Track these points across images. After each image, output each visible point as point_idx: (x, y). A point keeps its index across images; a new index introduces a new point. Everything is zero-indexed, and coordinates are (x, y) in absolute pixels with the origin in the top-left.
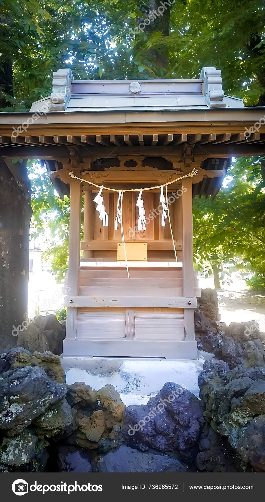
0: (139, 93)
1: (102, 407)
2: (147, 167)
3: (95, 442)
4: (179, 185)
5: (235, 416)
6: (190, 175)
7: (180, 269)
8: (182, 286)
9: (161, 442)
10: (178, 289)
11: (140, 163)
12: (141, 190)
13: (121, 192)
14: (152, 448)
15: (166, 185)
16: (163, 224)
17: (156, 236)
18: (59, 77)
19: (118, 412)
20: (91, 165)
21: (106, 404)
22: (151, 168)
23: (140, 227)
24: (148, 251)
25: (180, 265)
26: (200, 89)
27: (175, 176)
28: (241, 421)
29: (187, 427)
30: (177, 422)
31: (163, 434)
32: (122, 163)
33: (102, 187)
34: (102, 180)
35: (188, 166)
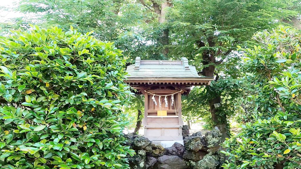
0: (162, 64)
1: (158, 148)
2: (167, 89)
3: (157, 155)
4: (177, 94)
5: (192, 143)
6: (180, 91)
7: (178, 118)
8: (178, 122)
9: (174, 153)
10: (177, 123)
11: (165, 88)
12: (166, 96)
13: (160, 96)
14: (172, 154)
15: (173, 94)
16: (172, 105)
17: (169, 109)
18: (137, 60)
19: (163, 149)
20: (151, 88)
21: (159, 147)
22: (168, 89)
23: (166, 106)
24: (167, 113)
25: (178, 117)
26: (182, 63)
27: (176, 92)
28: (193, 143)
29: (181, 150)
30: (178, 149)
31: (175, 152)
32: (160, 88)
33: (154, 95)
34: (154, 92)
35: (179, 89)
